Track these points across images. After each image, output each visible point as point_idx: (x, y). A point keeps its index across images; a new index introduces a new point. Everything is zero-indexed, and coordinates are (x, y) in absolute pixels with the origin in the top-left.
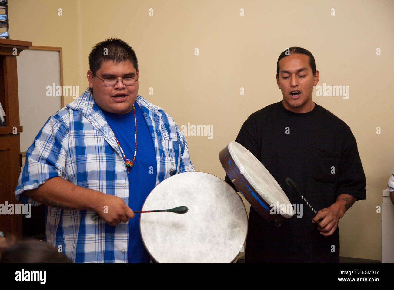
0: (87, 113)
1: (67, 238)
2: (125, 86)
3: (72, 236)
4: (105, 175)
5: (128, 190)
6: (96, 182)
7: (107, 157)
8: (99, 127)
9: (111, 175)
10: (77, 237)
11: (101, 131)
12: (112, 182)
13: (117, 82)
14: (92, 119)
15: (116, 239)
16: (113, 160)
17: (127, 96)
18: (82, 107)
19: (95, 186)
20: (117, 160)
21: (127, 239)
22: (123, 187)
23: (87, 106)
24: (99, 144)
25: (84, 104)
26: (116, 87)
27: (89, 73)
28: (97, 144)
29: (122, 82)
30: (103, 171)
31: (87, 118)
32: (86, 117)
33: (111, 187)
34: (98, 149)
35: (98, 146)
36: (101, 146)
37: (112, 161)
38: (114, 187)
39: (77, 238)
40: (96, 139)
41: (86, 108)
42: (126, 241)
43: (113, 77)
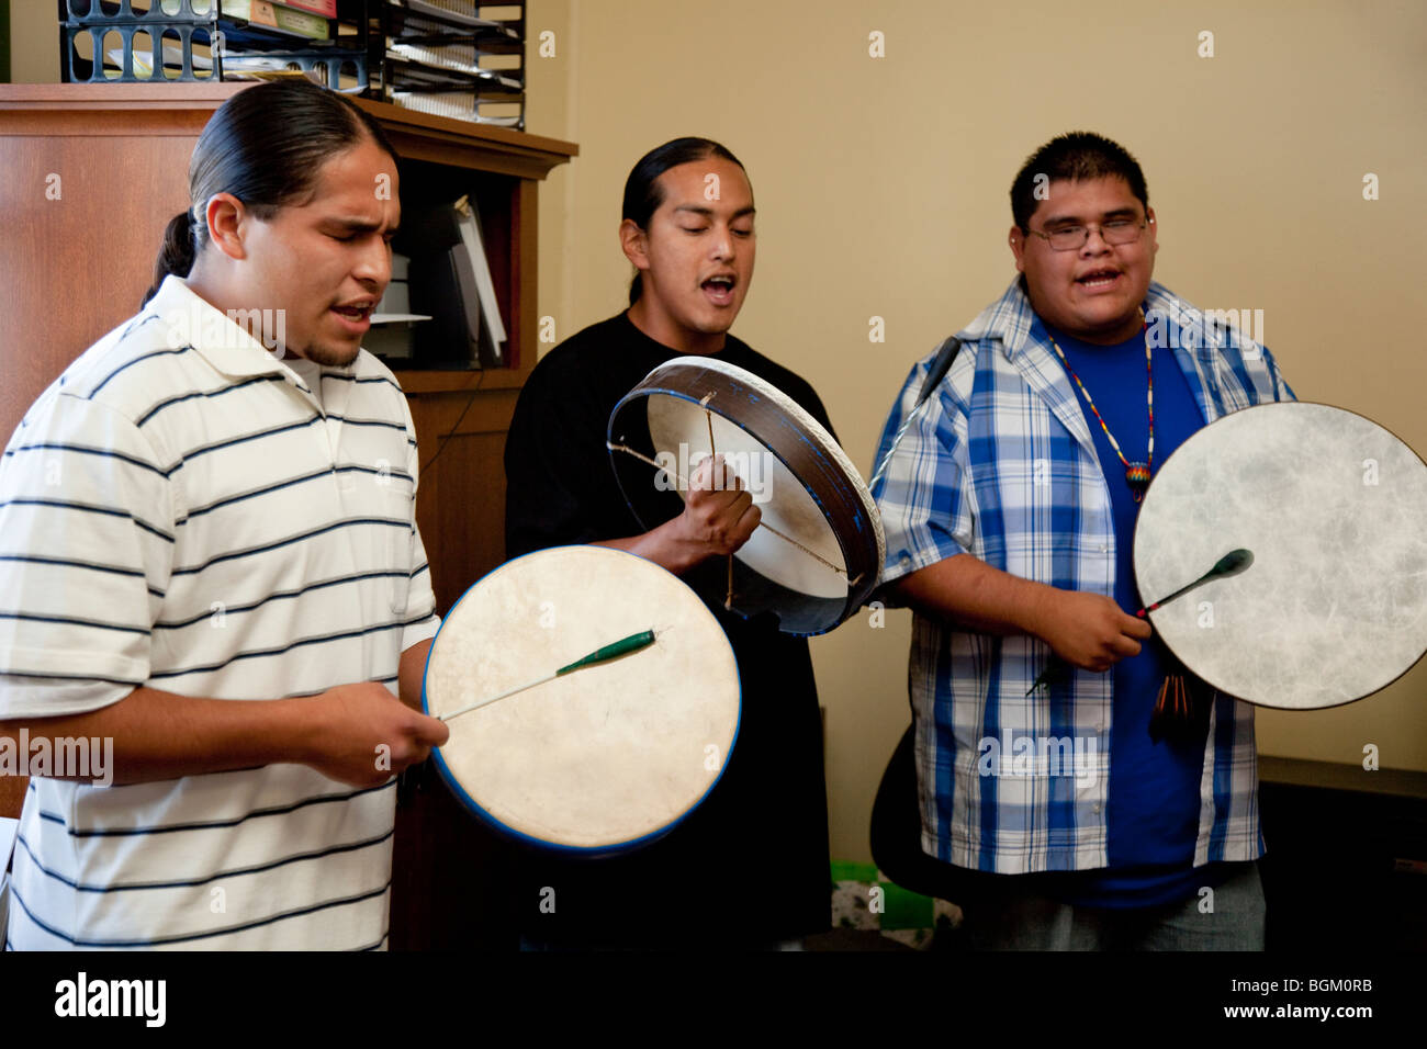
0: (1014, 348)
1: (962, 689)
2: (1109, 247)
3: (973, 685)
4: (1047, 520)
5: (1112, 564)
6: (1023, 538)
7: (1053, 469)
8: (1043, 386)
9: (1066, 520)
10: (987, 686)
11: (1049, 398)
12: (1069, 538)
13: (1087, 235)
14: (1027, 366)
15: (1078, 694)
16: (1073, 477)
17: (1122, 276)
18: (1001, 330)
19: (1020, 550)
20: (1087, 479)
21: (1108, 695)
22: (1099, 555)
23: (1013, 326)
24: (1035, 434)
25: (1006, 321)
26: (1084, 251)
27: (1013, 232)
28: (1028, 434)
29: (1101, 234)
30: (1041, 510)
31: (1011, 363)
32: (1011, 359)
33: (1066, 552)
34: (1030, 448)
35: (1032, 438)
36: (1040, 439)
37: (1070, 480)
38: (1074, 553)
39: (987, 689)
40: (1027, 418)
41: (1013, 332)
42: (1108, 701)
43: (1072, 224)
